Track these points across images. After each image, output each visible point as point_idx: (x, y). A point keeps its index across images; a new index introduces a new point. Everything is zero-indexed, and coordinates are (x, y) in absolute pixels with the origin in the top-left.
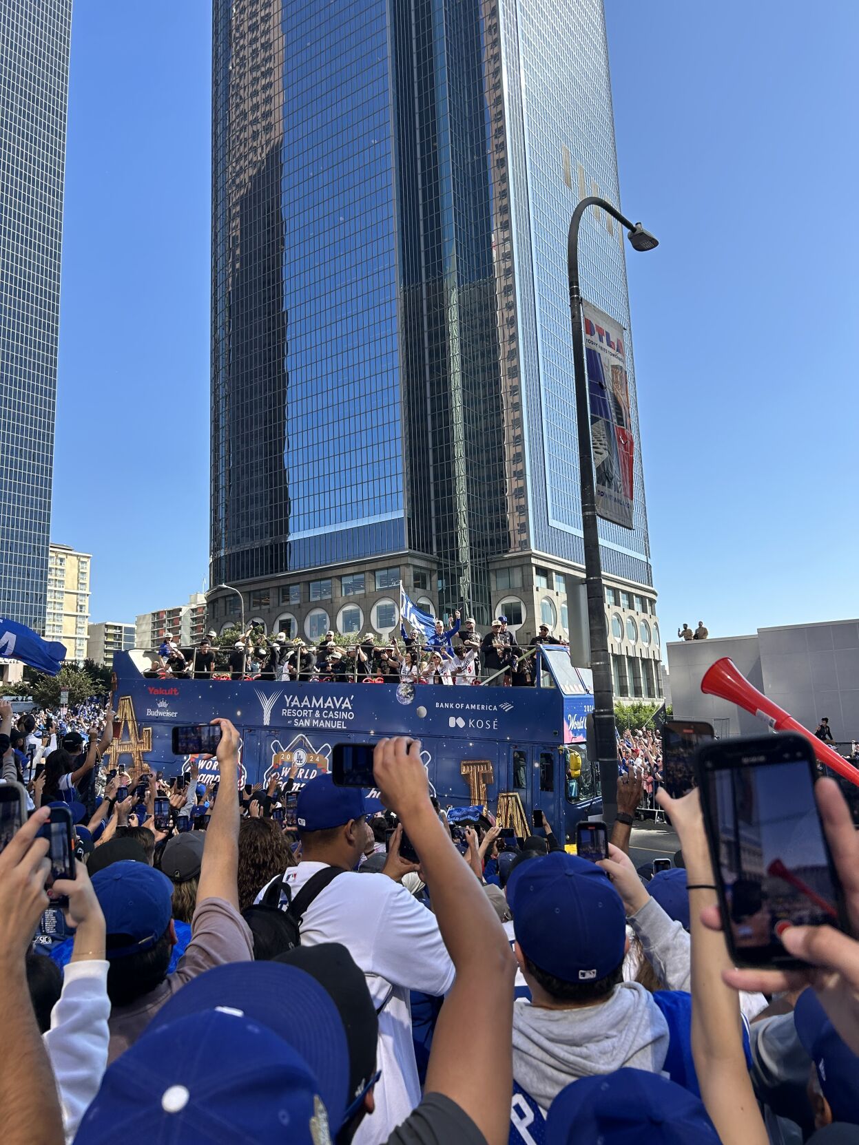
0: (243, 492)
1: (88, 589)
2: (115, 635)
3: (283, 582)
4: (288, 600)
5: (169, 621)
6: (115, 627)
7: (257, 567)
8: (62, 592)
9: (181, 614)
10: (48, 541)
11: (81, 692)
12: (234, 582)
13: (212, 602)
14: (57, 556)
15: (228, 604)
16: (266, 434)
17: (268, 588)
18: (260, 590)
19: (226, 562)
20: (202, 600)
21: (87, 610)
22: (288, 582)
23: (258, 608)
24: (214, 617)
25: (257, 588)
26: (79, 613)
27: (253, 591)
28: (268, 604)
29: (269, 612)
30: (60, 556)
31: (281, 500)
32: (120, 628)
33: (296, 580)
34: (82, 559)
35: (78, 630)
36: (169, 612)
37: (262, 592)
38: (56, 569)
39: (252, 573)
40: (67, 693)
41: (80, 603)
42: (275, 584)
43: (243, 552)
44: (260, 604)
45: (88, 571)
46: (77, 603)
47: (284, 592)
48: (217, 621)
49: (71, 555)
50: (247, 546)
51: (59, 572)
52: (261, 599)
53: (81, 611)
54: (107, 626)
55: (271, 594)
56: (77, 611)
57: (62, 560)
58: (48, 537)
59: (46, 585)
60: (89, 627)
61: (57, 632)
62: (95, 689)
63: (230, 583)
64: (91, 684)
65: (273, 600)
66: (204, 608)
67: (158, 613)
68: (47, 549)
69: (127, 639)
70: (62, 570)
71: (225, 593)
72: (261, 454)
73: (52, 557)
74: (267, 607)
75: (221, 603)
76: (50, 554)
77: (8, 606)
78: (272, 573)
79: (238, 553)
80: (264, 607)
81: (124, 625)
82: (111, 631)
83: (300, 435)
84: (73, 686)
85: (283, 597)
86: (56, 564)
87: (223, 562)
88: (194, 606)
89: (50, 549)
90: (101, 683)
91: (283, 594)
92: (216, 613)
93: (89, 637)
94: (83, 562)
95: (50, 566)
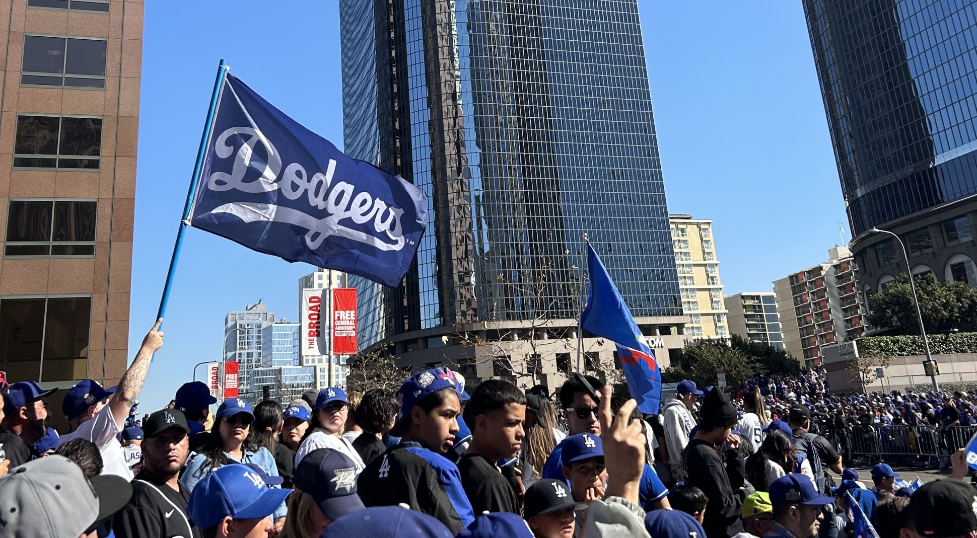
0: (867, 117)
1: (715, 258)
2: (754, 307)
3: (944, 216)
4: (956, 238)
5: (810, 283)
6: (752, 298)
7: (906, 202)
8: (689, 265)
9: (823, 273)
10: (666, 212)
11: (739, 372)
12: (885, 225)
13: (859, 251)
14: (677, 228)
15: (880, 253)
16: (880, 43)
17: (926, 227)
18: (915, 231)
19: (866, 204)
20: (845, 252)
21: (719, 282)
22: (951, 214)
23: (918, 253)
24: (865, 272)
25: (913, 229)
26: (711, 286)
27: (944, 221)
28: (931, 246)
29: (934, 256)
30: (680, 226)
31: (911, 120)
32: (758, 297)
33: (961, 211)
34: (703, 227)
35: (715, 305)
36: (809, 272)
37: (918, 233)
38: (679, 241)
39: (895, 213)
40: (723, 375)
41: (710, 275)
42: (934, 220)
43: (884, 188)
44: (920, 248)
45: (711, 238)
46: (708, 275)
47: (948, 228)
48: (871, 276)
49: (691, 223)
50: (885, 180)
51: (683, 245)
52: (919, 241)
53: (713, 283)
54: (743, 297)
55: (932, 234)
56: (709, 284)
57: (683, 230)
58: (666, 208)
59: (674, 260)
60: (725, 300)
61: (694, 309)
62: (752, 368)
63: (881, 226)
64: (747, 363)
65: (935, 241)
66: (848, 262)
67: (796, 276)
68: (668, 221)
69: (768, 309)
70: (685, 242)
71: (878, 239)
72: (880, 68)
73: (673, 229)
74: (930, 250)
75: (871, 254)
76: (672, 226)
77: (642, 287)
78: (926, 207)
79: (878, 190)
80: (926, 251)
81: (761, 294)
82: (749, 302)
83: (924, 34)
84: (729, 366)
85: (948, 235)
86: (678, 236)
87: (862, 204)
88: (835, 262)
89: (671, 220)
90: (758, 361)
91: (947, 232)
92: (867, 267)
93: (727, 311)
94: (705, 230)
95: (673, 239)
